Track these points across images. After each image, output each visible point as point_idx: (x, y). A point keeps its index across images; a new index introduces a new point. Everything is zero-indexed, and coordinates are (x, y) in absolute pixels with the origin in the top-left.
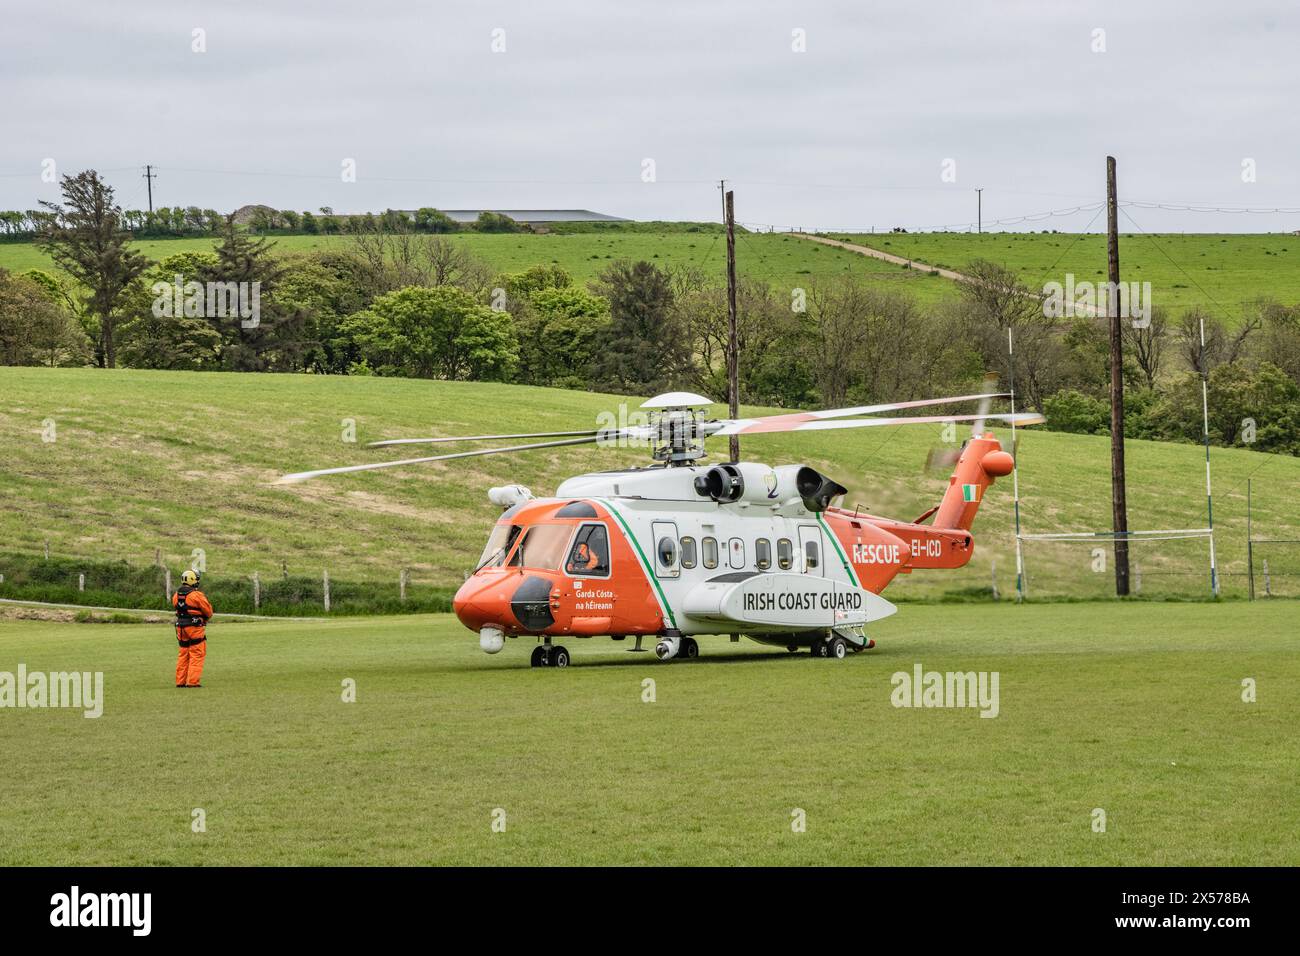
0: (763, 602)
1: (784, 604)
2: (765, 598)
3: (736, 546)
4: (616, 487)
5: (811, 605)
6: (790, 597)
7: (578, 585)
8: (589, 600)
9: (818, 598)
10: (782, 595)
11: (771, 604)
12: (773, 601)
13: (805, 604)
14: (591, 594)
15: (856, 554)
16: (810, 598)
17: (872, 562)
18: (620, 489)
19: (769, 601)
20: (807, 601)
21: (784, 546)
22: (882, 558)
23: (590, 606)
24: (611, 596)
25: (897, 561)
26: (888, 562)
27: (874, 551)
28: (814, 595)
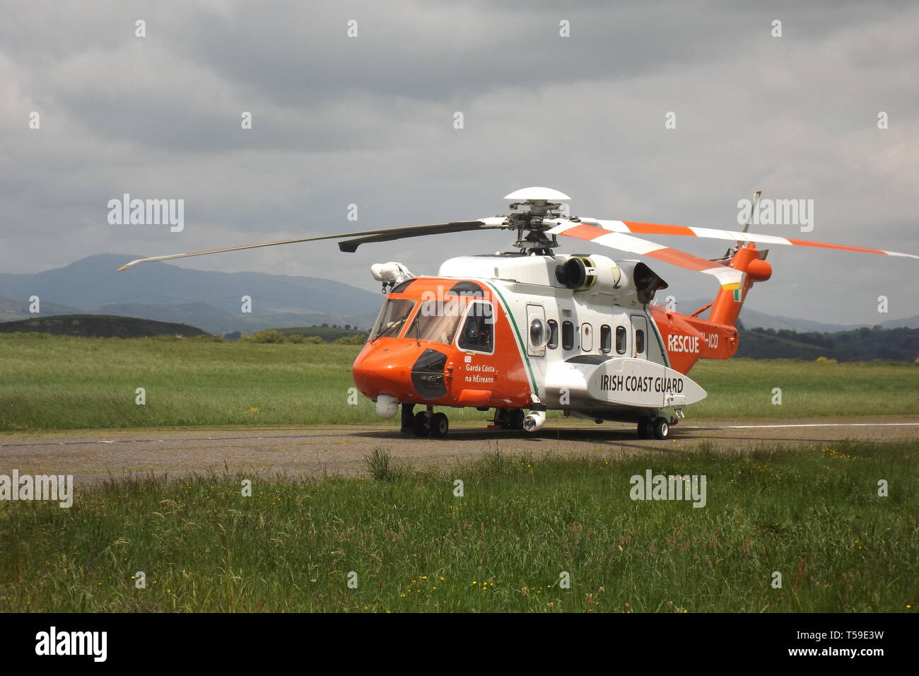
0: (614, 383)
1: (629, 387)
2: (616, 380)
3: (587, 330)
4: (496, 270)
5: (648, 389)
6: (634, 380)
7: (468, 359)
8: (475, 373)
9: (653, 382)
10: (629, 377)
11: (620, 385)
12: (621, 383)
13: (644, 387)
14: (477, 368)
15: (670, 343)
16: (648, 381)
17: (681, 350)
18: (499, 272)
19: (619, 383)
20: (646, 384)
21: (621, 332)
22: (687, 347)
23: (476, 379)
24: (493, 371)
25: (697, 351)
26: (692, 351)
27: (682, 340)
28: (651, 379)
